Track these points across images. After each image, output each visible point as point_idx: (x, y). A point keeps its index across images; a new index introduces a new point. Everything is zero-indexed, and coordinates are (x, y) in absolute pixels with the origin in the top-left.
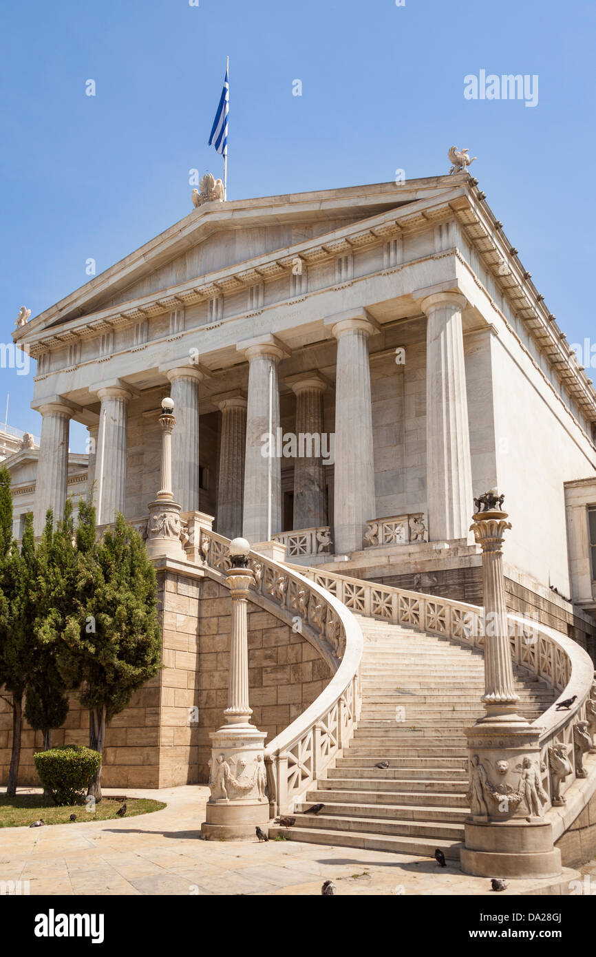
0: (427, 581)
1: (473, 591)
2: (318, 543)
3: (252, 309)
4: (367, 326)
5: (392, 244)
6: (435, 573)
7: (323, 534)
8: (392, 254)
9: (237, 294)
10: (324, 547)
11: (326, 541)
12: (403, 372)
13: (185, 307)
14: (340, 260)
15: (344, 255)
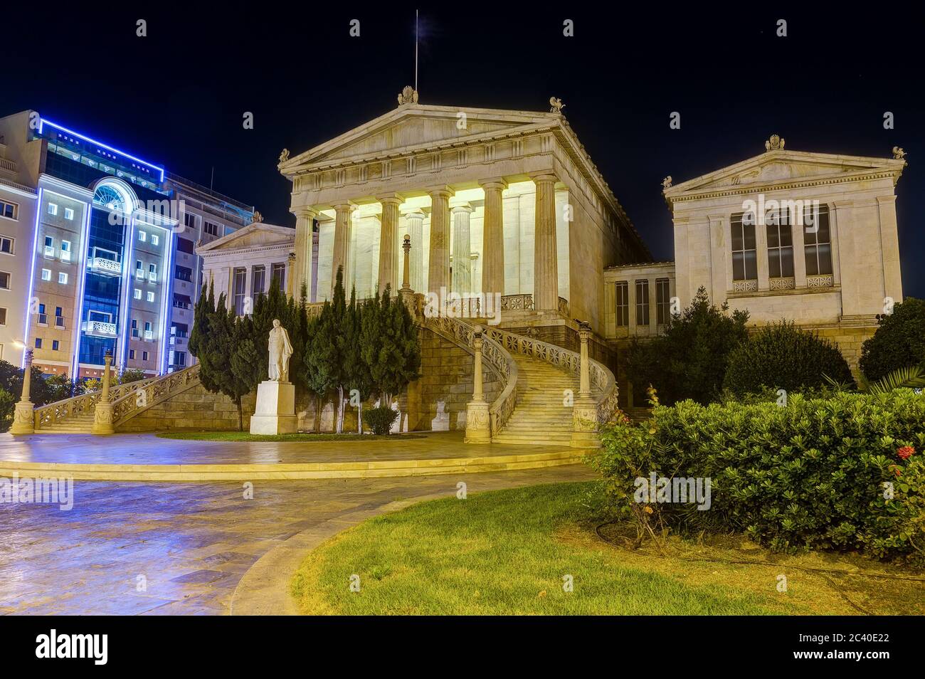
0: (534, 332)
1: (558, 338)
3: (434, 169)
6: (539, 328)
8: (518, 149)
12: (519, 209)
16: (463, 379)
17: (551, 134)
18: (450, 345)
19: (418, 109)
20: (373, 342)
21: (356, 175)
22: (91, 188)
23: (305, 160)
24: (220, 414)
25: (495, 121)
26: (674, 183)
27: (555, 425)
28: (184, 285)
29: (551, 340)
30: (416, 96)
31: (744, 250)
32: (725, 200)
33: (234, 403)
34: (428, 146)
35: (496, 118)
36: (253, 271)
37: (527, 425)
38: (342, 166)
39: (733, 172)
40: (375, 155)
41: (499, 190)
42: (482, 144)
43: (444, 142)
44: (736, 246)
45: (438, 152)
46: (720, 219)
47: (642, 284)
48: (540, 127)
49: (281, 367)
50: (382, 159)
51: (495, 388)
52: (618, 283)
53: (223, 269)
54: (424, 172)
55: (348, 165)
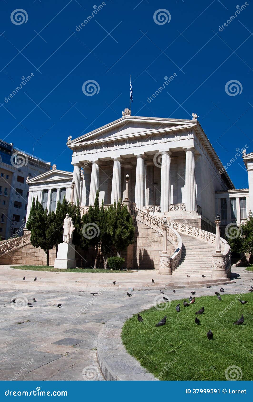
0: (186, 221)
1: (197, 225)
2: (156, 209)
3: (138, 145)
4: (170, 153)
5: (177, 133)
6: (188, 219)
7: (158, 207)
8: (177, 136)
9: (133, 140)
10: (158, 210)
11: (158, 209)
12: (177, 164)
13: (119, 141)
14: (163, 135)
15: (164, 134)
16: (154, 244)
17: (192, 129)
18: (147, 227)
19: (131, 118)
20: (113, 225)
23: (79, 141)
26: (247, 153)
27: (202, 267)
28: (19, 198)
29: (194, 226)
34: (136, 135)
35: (167, 122)
36: (51, 191)
37: (188, 266)
38: (96, 143)
40: (111, 139)
42: (161, 134)
43: (143, 133)
45: (140, 137)
48: (187, 126)
49: (69, 236)
50: (114, 141)
52: (222, 199)
53: (38, 190)
54: (134, 146)
55: (98, 143)
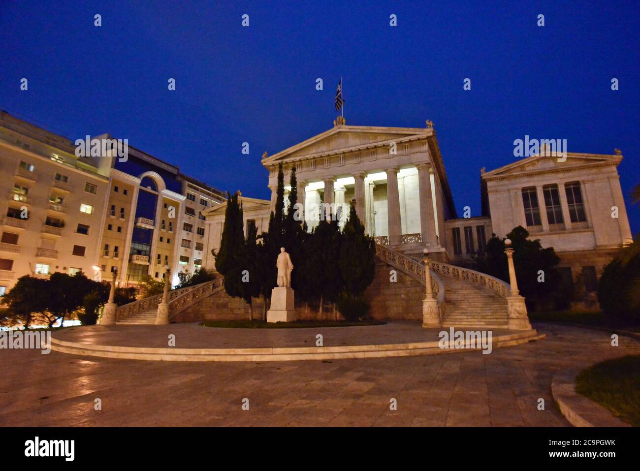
17: (427, 140)
19: (345, 128)
21: (308, 166)
22: (139, 178)
23: (278, 158)
24: (232, 310)
25: (392, 134)
26: (486, 171)
28: (188, 234)
30: (344, 121)
31: (531, 208)
32: (518, 180)
33: (247, 303)
34: (353, 149)
35: (394, 132)
36: (247, 223)
38: (300, 160)
39: (522, 164)
40: (320, 154)
41: (396, 173)
42: (385, 147)
43: (362, 146)
44: (526, 206)
45: (359, 152)
46: (516, 191)
47: (468, 229)
48: (421, 137)
49: (287, 279)
50: (324, 157)
51: (418, 291)
52: (454, 229)
53: (217, 223)
54: (350, 163)
55: (304, 160)
